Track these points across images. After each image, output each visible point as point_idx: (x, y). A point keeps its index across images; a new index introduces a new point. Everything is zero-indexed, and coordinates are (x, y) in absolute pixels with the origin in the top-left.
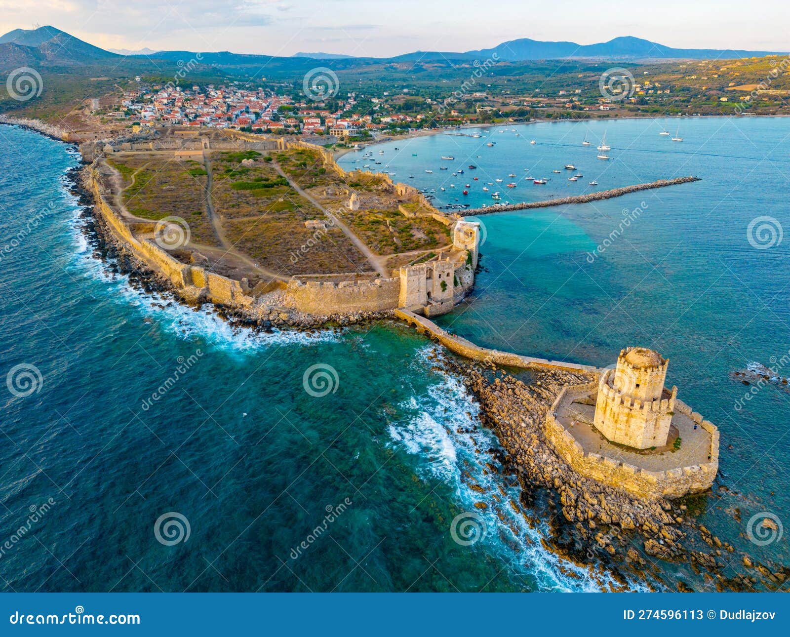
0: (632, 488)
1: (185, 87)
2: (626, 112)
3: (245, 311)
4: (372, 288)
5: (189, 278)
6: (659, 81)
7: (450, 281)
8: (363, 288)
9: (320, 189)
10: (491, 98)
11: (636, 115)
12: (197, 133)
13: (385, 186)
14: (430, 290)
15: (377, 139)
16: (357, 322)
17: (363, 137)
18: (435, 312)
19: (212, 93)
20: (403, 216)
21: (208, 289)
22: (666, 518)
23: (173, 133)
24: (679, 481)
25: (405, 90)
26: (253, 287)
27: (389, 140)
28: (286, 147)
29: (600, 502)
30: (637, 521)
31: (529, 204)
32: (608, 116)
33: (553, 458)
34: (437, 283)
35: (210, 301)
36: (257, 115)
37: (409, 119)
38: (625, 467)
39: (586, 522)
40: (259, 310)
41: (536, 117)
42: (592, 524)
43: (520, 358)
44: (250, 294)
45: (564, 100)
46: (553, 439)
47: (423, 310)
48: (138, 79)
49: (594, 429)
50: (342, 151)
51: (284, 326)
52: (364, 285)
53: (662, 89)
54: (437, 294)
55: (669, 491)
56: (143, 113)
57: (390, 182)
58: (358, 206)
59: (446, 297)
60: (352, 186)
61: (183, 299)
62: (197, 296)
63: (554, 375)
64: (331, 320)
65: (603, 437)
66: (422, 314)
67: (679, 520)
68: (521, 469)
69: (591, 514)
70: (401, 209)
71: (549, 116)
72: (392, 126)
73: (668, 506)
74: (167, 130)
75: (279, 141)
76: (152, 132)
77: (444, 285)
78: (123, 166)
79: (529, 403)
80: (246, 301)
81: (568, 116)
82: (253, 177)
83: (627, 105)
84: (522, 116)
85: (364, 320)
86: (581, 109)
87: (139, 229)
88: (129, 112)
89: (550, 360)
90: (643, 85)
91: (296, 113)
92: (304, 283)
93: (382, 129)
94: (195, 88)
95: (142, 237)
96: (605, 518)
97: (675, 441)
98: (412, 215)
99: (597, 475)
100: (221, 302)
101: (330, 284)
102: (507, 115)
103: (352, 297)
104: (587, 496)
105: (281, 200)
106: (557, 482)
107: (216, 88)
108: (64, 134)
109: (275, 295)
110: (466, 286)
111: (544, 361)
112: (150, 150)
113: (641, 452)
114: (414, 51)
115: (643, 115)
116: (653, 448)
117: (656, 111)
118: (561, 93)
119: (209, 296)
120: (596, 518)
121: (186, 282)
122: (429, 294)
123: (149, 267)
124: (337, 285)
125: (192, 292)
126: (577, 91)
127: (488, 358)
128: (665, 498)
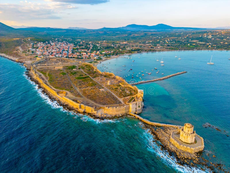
0: (189, 151)
1: (44, 42)
2: (164, 49)
3: (96, 115)
4: (124, 108)
5: (80, 107)
6: (172, 39)
9: (97, 78)
10: (129, 44)
11: (168, 50)
12: (56, 59)
15: (104, 59)
17: (100, 59)
18: (138, 113)
22: (196, 156)
27: (107, 59)
28: (82, 64)
32: (161, 51)
35: (86, 113)
37: (109, 52)
38: (188, 147)
39: (182, 158)
40: (98, 114)
41: (143, 51)
48: (29, 40)
52: (122, 108)
53: (173, 41)
54: (138, 108)
55: (196, 151)
57: (114, 75)
58: (110, 84)
60: (105, 77)
61: (79, 112)
62: (83, 111)
64: (116, 116)
66: (135, 113)
70: (120, 84)
71: (146, 51)
72: (106, 55)
73: (196, 154)
76: (44, 60)
77: (139, 106)
80: (95, 112)
84: (139, 51)
85: (123, 116)
86: (153, 48)
87: (59, 93)
88: (33, 52)
91: (78, 50)
93: (104, 56)
94: (47, 42)
96: (186, 157)
97: (195, 141)
98: (124, 86)
100: (89, 112)
101: (111, 108)
102: (134, 51)
104: (181, 153)
105: (91, 83)
112: (46, 66)
115: (169, 50)
116: (192, 143)
117: (172, 49)
118: (147, 42)
119: (86, 111)
120: (184, 157)
122: (136, 109)
125: (81, 110)
126: (151, 42)
127: (153, 124)
128: (196, 153)
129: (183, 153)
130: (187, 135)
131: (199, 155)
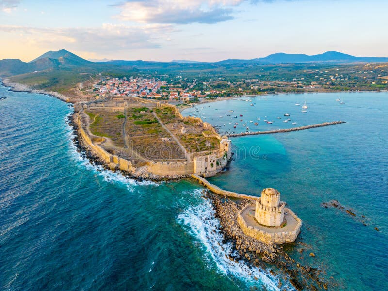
0: (263, 239)
1: (120, 77)
2: (323, 89)
3: (133, 173)
4: (183, 165)
5: (112, 160)
6: (343, 74)
7: (215, 164)
8: (179, 165)
9: (171, 124)
10: (259, 82)
11: (327, 91)
12: (123, 99)
13: (199, 123)
14: (207, 167)
15: (202, 102)
16: (176, 179)
17: (195, 100)
18: (207, 176)
19: (132, 80)
20: (204, 136)
21: (119, 165)
22: (273, 250)
23: (113, 99)
24: (280, 237)
25: (220, 78)
26: (136, 164)
27: (207, 102)
28: (160, 106)
29: (250, 244)
30: (262, 250)
31: (261, 132)
32: (313, 91)
33: (238, 229)
34: (210, 164)
35: (119, 169)
36: (150, 90)
37: (218, 92)
38: (261, 232)
39: (243, 250)
40: (137, 173)
41: (280, 92)
42: (245, 251)
43: (236, 194)
44: (135, 167)
45: (294, 83)
46: (240, 223)
47: (203, 175)
48: (100, 74)
49: (255, 219)
50: (185, 107)
51: (146, 179)
52: (180, 164)
53: (344, 78)
54: (210, 168)
55: (277, 241)
56: (101, 90)
57: (201, 122)
58: (185, 132)
59: (213, 170)
60: (185, 123)
61: (109, 168)
62: (114, 167)
63: (249, 201)
64: (166, 178)
65: (257, 222)
66: (202, 176)
67: (278, 251)
68: (225, 232)
69: (246, 247)
70: (203, 133)
71: (285, 91)
72: (210, 96)
73: (276, 247)
74: (110, 98)
75: (157, 103)
76: (104, 99)
77: (212, 165)
78: (91, 114)
79: (235, 210)
80: (133, 169)
81: (294, 91)
82: (144, 119)
83: (325, 86)
84: (271, 91)
85: (179, 178)
86: (301, 87)
87: (95, 140)
88: (95, 90)
89: (248, 195)
90: (335, 75)
91: (167, 89)
92: (156, 162)
93: (205, 97)
94: (125, 78)
95: (96, 143)
96: (250, 249)
97: (284, 224)
98: (207, 136)
99: (252, 235)
100: (124, 169)
101: (166, 163)
102: (264, 91)
103: (174, 169)
104: (246, 242)
105: (153, 129)
106: (237, 237)
107: (134, 78)
108: (67, 99)
109: (145, 167)
110: (223, 166)
111: (246, 196)
112: (103, 106)
113: (270, 227)
114: (227, 59)
115: (331, 91)
116: (275, 226)
117: (337, 89)
118: (294, 79)
119: (119, 167)
120: (247, 249)
121: (111, 161)
122: (206, 168)
123: (98, 156)
124: (169, 164)
125: (113, 165)
126: (302, 79)
127: (224, 194)
128: (275, 244)
129: (249, 241)
130: (264, 208)
131: (281, 250)
